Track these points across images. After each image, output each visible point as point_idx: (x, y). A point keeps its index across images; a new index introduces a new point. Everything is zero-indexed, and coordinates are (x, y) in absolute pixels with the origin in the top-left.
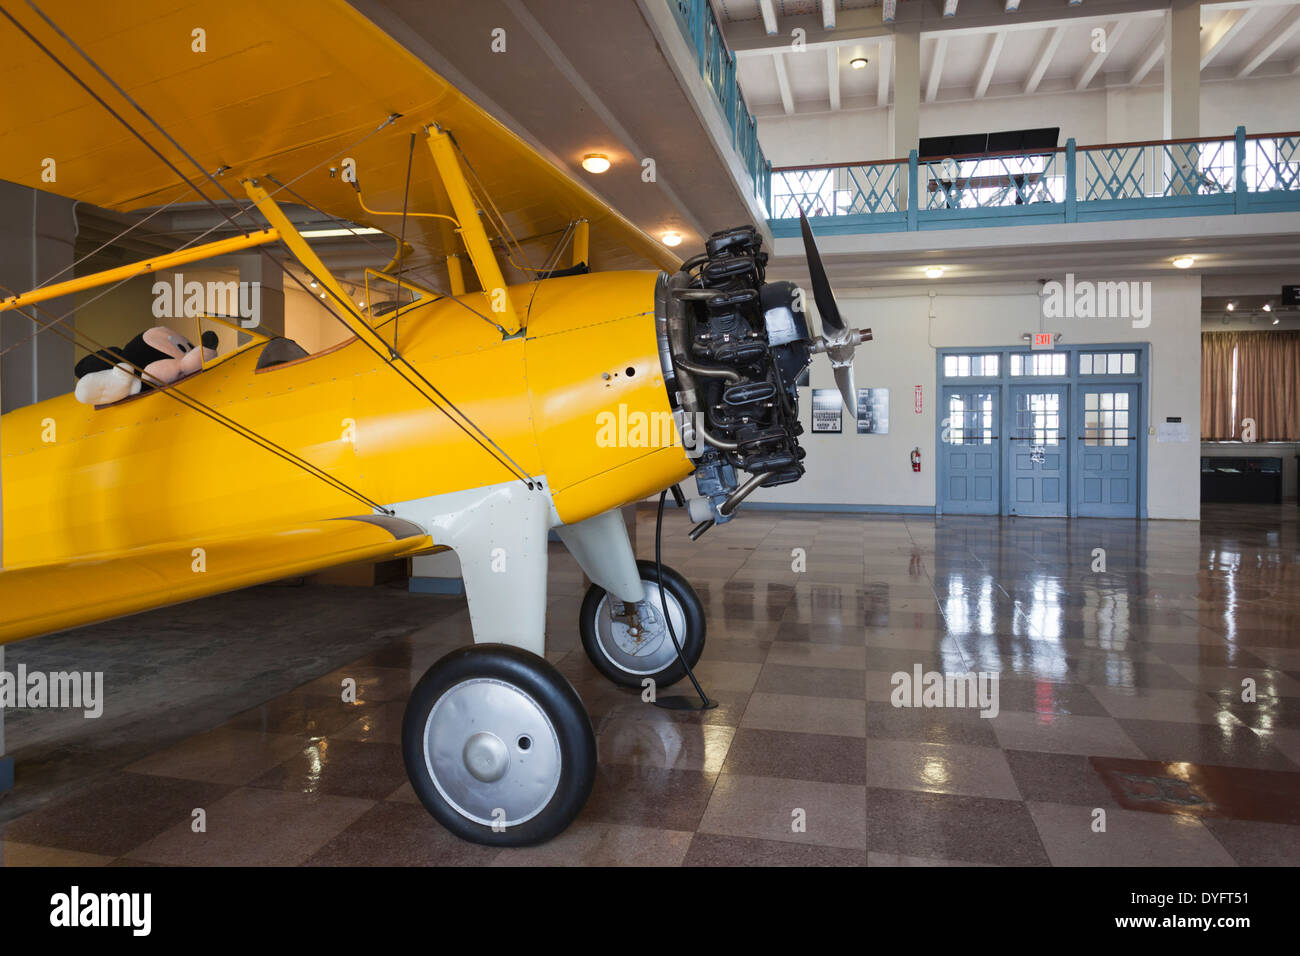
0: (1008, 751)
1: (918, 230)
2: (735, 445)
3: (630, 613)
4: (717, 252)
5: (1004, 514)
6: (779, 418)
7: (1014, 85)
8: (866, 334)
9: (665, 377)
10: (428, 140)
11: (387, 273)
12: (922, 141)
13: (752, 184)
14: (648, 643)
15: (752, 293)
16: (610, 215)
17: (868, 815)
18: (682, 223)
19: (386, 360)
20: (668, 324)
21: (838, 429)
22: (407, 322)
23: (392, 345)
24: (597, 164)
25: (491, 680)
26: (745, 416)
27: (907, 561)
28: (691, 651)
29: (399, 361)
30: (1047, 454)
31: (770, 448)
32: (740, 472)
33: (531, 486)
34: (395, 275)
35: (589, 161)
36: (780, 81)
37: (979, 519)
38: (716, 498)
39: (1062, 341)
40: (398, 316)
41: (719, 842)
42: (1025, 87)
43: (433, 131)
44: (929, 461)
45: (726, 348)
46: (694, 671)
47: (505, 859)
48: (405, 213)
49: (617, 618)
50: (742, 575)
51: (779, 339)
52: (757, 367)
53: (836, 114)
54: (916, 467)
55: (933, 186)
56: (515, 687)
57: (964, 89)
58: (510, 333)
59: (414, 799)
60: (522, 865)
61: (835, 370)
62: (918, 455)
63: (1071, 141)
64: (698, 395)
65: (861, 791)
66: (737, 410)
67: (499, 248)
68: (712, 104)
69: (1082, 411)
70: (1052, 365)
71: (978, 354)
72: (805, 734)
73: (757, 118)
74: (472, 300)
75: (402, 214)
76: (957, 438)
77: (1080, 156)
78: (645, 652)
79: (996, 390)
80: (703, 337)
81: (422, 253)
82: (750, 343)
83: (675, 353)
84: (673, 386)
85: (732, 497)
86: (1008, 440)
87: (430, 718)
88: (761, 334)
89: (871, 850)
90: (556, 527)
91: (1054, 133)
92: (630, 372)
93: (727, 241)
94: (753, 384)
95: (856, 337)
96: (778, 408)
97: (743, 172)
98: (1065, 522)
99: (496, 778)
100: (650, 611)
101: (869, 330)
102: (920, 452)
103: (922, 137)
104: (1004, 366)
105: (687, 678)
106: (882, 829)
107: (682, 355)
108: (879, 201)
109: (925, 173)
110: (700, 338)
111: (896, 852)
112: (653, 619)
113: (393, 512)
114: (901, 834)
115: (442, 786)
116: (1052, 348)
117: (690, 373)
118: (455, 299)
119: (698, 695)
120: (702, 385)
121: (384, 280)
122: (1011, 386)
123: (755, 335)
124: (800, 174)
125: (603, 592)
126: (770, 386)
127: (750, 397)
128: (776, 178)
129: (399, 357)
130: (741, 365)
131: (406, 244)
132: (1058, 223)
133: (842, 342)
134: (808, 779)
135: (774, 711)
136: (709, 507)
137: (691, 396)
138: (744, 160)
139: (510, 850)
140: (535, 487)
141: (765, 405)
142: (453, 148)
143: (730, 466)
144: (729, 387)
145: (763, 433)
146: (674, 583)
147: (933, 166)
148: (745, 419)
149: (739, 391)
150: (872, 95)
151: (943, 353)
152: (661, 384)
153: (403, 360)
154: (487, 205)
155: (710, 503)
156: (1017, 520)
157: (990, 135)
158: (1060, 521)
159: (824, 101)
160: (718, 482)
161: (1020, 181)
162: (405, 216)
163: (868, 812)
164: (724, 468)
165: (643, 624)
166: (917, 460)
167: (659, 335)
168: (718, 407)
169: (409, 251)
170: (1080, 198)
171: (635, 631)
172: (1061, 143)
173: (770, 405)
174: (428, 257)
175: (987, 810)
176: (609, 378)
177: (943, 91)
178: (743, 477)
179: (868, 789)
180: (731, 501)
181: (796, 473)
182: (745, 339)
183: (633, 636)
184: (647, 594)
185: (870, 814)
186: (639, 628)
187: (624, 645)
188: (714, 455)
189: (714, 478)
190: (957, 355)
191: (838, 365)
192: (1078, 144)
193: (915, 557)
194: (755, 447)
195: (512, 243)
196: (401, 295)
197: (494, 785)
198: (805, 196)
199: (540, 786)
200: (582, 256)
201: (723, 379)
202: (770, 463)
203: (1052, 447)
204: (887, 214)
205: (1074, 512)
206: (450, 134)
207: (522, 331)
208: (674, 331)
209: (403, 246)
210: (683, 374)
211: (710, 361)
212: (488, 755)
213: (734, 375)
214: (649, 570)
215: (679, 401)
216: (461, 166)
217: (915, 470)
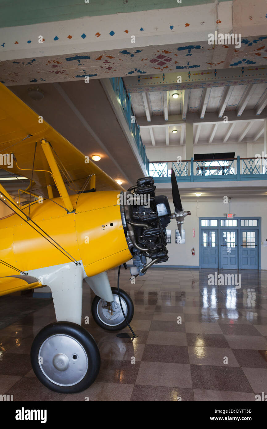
0: (233, 349)
1: (194, 182)
2: (147, 249)
3: (109, 305)
4: (140, 185)
5: (220, 268)
6: (161, 240)
7: (220, 140)
8: (189, 213)
9: (123, 226)
10: (42, 144)
11: (27, 191)
12: (195, 155)
13: (144, 166)
14: (115, 315)
15: (153, 199)
16: (102, 173)
17: (191, 375)
18: (122, 177)
19: (25, 221)
20: (124, 209)
21: (170, 242)
22: (33, 208)
23: (28, 216)
24: (97, 158)
25: (63, 335)
26: (151, 240)
27: (190, 284)
28: (129, 318)
29: (30, 221)
30: (232, 250)
31: (158, 251)
32: (148, 258)
33: (77, 264)
34: (29, 192)
35: (94, 157)
36: (151, 136)
37: (212, 270)
38: (139, 267)
39: (236, 216)
40: (30, 205)
41: (143, 388)
42: (224, 140)
43: (43, 142)
44: (197, 252)
45: (144, 217)
46: (130, 324)
47: (68, 398)
48: (33, 170)
49: (104, 307)
50: (142, 289)
51: (161, 214)
52: (153, 223)
53: (168, 146)
54: (193, 254)
55: (198, 169)
56: (71, 337)
57: (205, 141)
58: (70, 211)
59: (35, 376)
60: (74, 400)
61: (178, 224)
62: (194, 250)
63: (238, 157)
64: (134, 232)
65: (188, 367)
66: (148, 238)
67: (66, 183)
68: (133, 141)
69: (242, 237)
70: (233, 223)
71: (211, 220)
72: (168, 346)
73: (146, 147)
74: (56, 200)
75: (32, 170)
76: (205, 245)
77: (241, 161)
78: (114, 318)
79: (217, 231)
80: (136, 213)
81: (38, 185)
82: (152, 215)
83: (127, 218)
84: (126, 229)
85: (145, 267)
86: (220, 246)
87: (41, 349)
88: (156, 212)
89: (194, 388)
90: (85, 278)
91: (233, 154)
92: (112, 225)
93: (144, 181)
94: (153, 229)
95: (185, 214)
96: (161, 237)
97: (142, 163)
98: (237, 271)
99: (65, 369)
100: (116, 305)
101: (190, 212)
102: (195, 249)
103: (195, 154)
104: (219, 223)
105: (128, 327)
106: (197, 380)
107: (129, 219)
108: (182, 173)
109: (196, 165)
110: (135, 213)
111: (203, 388)
112: (116, 307)
113: (27, 274)
114: (203, 382)
115: (45, 372)
116: (233, 218)
117: (132, 225)
118: (51, 199)
119: (132, 333)
120: (135, 229)
121: (26, 194)
122: (221, 229)
123: (154, 212)
124: (158, 164)
125: (100, 298)
126: (159, 230)
127: (152, 233)
128: (151, 165)
129: (30, 219)
130: (148, 222)
131: (33, 181)
132: (235, 181)
133: (181, 215)
134: (171, 362)
135: (156, 338)
136: (137, 270)
137: (132, 233)
138: (142, 158)
139: (70, 395)
140: (78, 264)
141: (157, 236)
142: (51, 148)
143: (144, 256)
144: (145, 230)
145: (157, 246)
146: (123, 295)
147: (198, 163)
148: (150, 241)
149: (149, 231)
150: (178, 141)
151: (201, 219)
152: (122, 229)
153: (32, 221)
154: (62, 168)
155: (137, 269)
156: (223, 270)
157: (215, 154)
158: (236, 271)
159: (164, 142)
160: (140, 262)
161: (223, 168)
162: (33, 171)
163: (191, 374)
164: (142, 257)
165: (113, 309)
166: (193, 252)
167: (121, 212)
168: (141, 237)
169: (34, 184)
170: (241, 173)
171: (110, 311)
172: (236, 157)
173: (159, 236)
174: (41, 186)
175: (230, 371)
176: (104, 227)
177: (199, 141)
178: (149, 260)
179: (190, 365)
180: (145, 268)
181: (166, 259)
182: (150, 214)
183: (110, 313)
184: (114, 298)
185: (192, 374)
186: (112, 310)
187: (107, 316)
188: (139, 252)
189: (139, 260)
190: (205, 220)
191: (179, 223)
192: (241, 157)
193: (193, 282)
194: (154, 250)
195: (71, 181)
196: (31, 199)
197: (64, 372)
198: (160, 171)
199: (80, 372)
200: (93, 186)
201: (143, 227)
202: (158, 255)
203: (233, 248)
204: (184, 177)
205: (240, 268)
206: (49, 143)
207: (74, 211)
208: (127, 211)
209: (32, 182)
210: (129, 225)
211: (139, 221)
212: (62, 362)
213: (147, 226)
214: (115, 291)
215: (128, 234)
216: (54, 154)
217: (193, 255)
